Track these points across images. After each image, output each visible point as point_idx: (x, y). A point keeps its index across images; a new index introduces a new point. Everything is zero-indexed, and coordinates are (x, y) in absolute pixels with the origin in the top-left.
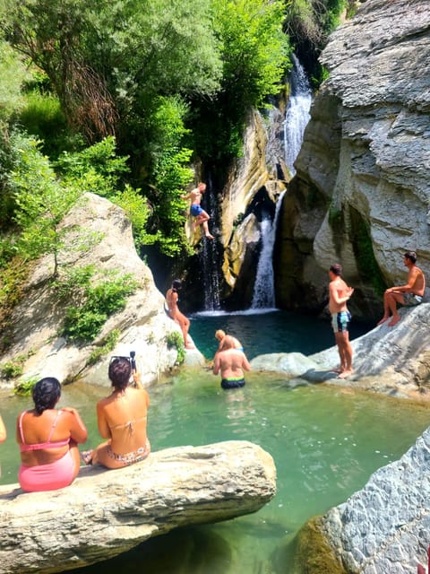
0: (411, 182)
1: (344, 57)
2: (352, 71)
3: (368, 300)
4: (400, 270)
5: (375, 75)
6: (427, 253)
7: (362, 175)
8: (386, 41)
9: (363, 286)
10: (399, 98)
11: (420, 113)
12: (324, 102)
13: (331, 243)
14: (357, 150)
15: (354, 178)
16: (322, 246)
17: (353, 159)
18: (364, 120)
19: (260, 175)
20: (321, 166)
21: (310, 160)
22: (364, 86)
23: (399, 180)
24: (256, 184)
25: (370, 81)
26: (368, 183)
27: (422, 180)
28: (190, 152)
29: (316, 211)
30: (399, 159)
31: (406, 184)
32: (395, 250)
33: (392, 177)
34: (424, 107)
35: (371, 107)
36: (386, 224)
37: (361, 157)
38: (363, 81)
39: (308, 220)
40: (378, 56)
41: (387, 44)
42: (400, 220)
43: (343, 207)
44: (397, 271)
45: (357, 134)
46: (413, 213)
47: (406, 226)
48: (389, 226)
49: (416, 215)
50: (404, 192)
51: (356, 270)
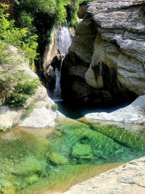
0: (135, 54)
1: (98, 12)
2: (102, 16)
3: (105, 96)
4: (132, 84)
5: (113, 19)
6: (143, 78)
7: (110, 52)
8: (114, 8)
9: (104, 91)
10: (124, 27)
11: (133, 33)
12: (82, 28)
13: (93, 76)
14: (107, 44)
15: (106, 53)
16: (89, 77)
17: (106, 47)
18: (110, 33)
19: (55, 52)
20: (80, 51)
21: (75, 48)
22: (109, 22)
23: (130, 54)
24: (54, 55)
25: (111, 21)
26: (113, 55)
27: (139, 54)
28: (37, 36)
29: (78, 66)
30: (129, 47)
31: (133, 55)
32: (130, 78)
33: (127, 52)
34: (135, 31)
35: (113, 29)
36: (125, 68)
37: (109, 46)
38: (108, 20)
39: (75, 69)
40: (112, 13)
41: (115, 10)
42: (131, 67)
43: (99, 63)
44: (131, 84)
45: (108, 38)
46: (136, 65)
47: (133, 69)
48: (126, 69)
49: (137, 66)
50: (131, 58)
51: (103, 86)
